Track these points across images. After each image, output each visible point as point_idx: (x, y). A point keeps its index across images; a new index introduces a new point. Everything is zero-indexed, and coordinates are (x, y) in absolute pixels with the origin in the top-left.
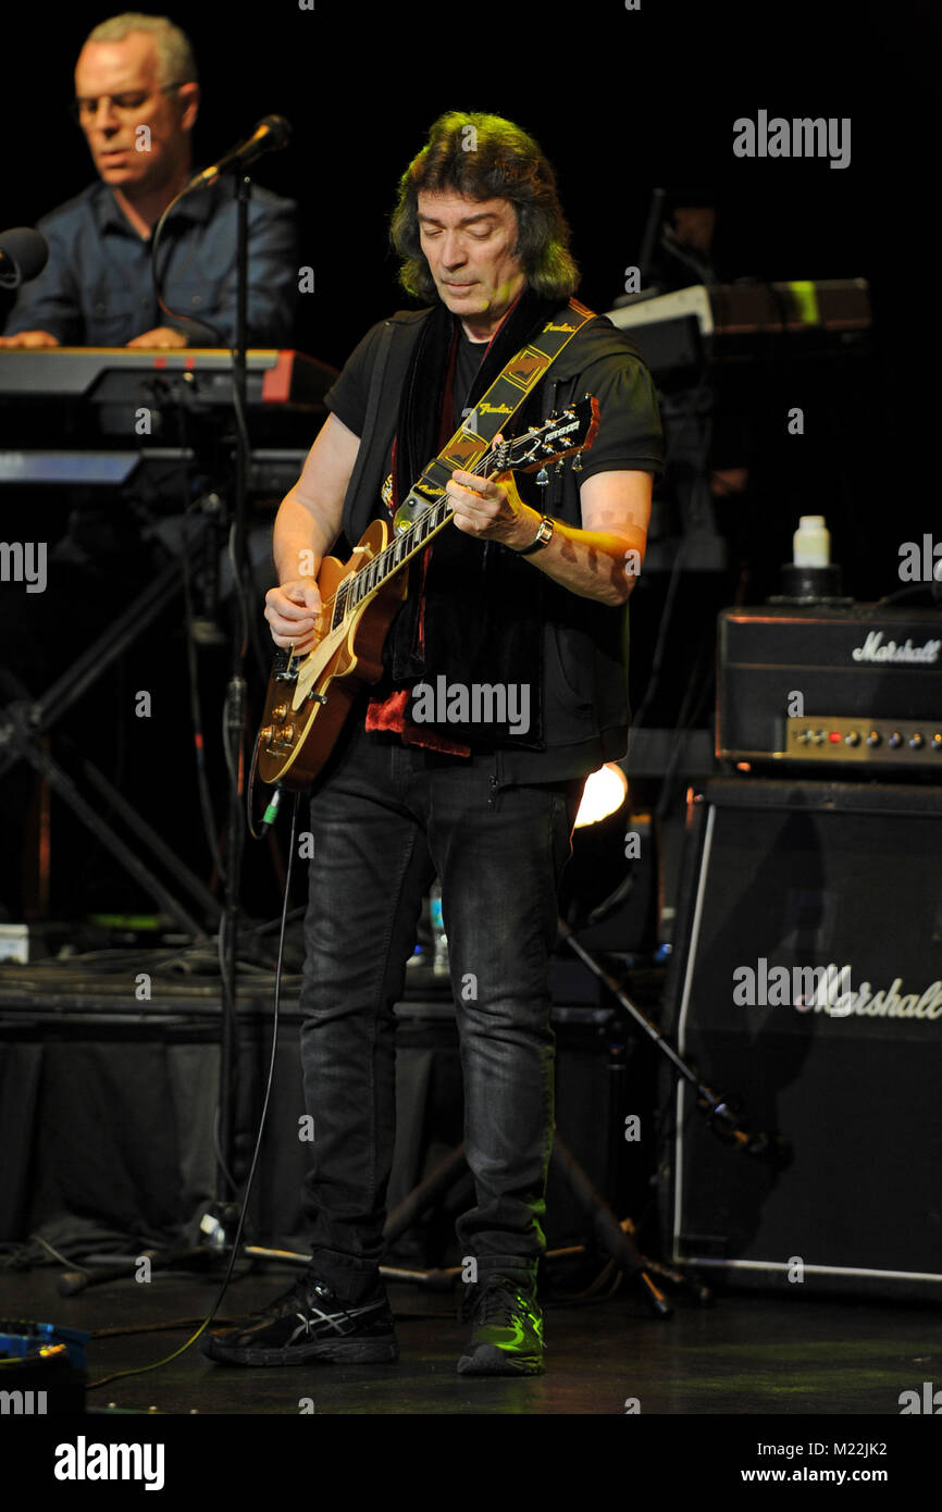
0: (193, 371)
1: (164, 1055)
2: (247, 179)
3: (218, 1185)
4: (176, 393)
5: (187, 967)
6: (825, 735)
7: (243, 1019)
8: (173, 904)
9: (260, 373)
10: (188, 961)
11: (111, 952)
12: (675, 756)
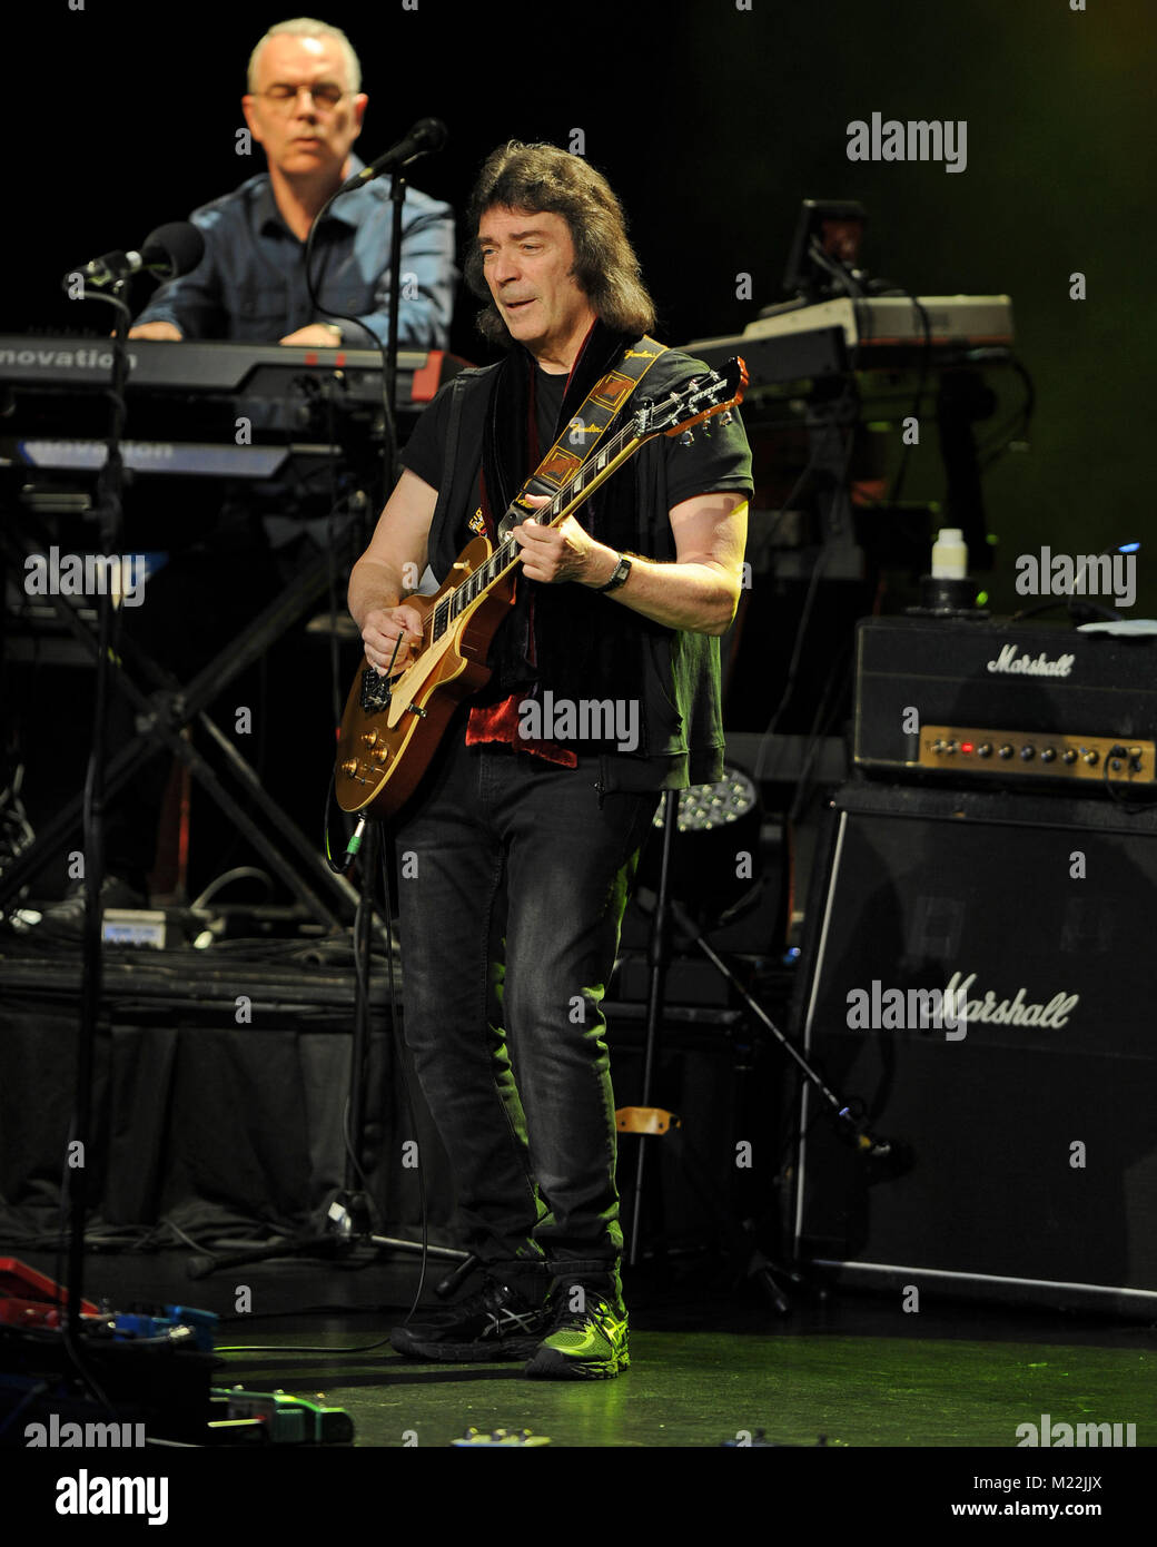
0: (343, 369)
1: (296, 1043)
2: (402, 180)
3: (347, 1176)
4: (326, 390)
5: (321, 957)
6: (957, 745)
7: (375, 1010)
8: (310, 895)
9: (410, 372)
10: (323, 952)
11: (248, 941)
12: (808, 763)
